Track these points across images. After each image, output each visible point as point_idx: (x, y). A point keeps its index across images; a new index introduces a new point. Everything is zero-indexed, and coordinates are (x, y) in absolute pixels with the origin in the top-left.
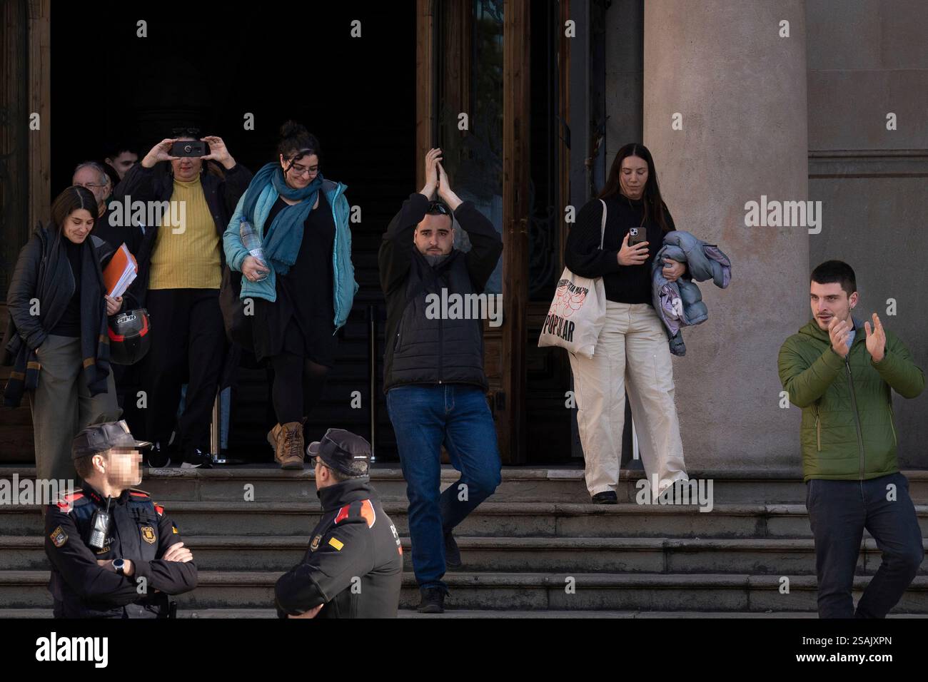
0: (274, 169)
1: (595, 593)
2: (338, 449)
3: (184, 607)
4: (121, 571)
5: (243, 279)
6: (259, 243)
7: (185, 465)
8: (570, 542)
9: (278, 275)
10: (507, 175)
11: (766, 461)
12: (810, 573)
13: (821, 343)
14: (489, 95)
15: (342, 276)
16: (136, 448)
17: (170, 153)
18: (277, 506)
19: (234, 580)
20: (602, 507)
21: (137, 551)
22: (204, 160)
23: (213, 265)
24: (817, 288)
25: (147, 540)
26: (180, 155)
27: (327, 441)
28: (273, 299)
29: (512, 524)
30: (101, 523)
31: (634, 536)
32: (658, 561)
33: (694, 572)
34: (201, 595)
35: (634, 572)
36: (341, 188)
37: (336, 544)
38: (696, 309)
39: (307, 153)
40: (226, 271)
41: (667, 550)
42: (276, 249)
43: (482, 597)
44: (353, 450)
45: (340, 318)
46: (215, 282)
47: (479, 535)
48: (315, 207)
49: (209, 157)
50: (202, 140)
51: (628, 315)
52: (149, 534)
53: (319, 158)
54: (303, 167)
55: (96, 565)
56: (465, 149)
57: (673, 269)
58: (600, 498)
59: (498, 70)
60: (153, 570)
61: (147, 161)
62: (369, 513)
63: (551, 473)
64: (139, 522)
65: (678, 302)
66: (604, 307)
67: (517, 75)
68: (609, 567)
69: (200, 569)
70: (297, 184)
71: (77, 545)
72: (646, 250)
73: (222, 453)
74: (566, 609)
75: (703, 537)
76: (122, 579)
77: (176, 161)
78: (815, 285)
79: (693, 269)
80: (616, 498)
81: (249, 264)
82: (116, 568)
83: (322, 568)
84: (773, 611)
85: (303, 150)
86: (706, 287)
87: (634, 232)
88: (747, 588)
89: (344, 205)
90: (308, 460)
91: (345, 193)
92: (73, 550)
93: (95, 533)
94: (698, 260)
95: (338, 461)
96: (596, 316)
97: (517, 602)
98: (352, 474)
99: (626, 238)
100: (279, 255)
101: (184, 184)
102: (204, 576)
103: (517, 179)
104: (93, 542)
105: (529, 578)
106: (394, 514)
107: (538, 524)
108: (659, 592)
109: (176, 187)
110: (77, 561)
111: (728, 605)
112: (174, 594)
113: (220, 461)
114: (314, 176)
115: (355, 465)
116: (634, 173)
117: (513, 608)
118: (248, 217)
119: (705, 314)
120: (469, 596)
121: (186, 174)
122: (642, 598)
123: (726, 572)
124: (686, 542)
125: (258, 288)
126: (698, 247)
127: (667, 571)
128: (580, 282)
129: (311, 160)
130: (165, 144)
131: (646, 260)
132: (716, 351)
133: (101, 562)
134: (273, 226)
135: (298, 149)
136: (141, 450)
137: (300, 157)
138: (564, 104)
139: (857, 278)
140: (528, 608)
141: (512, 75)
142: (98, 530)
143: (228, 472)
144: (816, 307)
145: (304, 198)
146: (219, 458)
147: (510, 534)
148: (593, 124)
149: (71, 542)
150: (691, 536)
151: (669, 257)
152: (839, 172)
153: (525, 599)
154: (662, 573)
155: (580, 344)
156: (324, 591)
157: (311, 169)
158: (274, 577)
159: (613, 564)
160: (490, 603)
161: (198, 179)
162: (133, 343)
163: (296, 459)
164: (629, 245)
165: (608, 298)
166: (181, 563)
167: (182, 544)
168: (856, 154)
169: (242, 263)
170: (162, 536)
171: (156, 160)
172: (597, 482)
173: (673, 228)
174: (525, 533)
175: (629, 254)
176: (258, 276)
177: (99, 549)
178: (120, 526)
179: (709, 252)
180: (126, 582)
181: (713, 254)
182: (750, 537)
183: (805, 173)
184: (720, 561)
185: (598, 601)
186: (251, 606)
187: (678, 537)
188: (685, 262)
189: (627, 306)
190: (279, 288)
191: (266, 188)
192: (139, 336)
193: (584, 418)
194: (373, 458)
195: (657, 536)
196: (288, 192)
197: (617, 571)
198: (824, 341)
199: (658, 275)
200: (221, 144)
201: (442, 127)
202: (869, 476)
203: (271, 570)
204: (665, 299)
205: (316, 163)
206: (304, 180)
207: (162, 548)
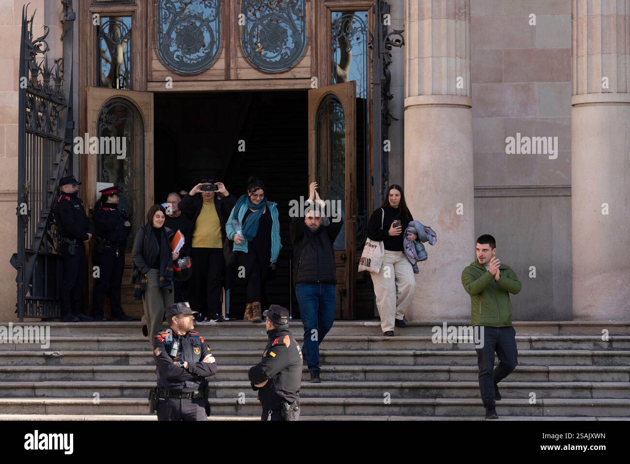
0: (246, 197)
1: (385, 374)
2: (275, 314)
3: (212, 381)
4: (183, 367)
5: (234, 244)
6: (241, 228)
7: (211, 321)
8: (374, 352)
9: (248, 242)
10: (347, 197)
11: (457, 318)
12: (475, 365)
13: (481, 270)
14: (339, 163)
15: (274, 242)
16: (191, 315)
17: (201, 190)
18: (250, 338)
19: (232, 369)
20: (388, 338)
21: (191, 358)
22: (215, 192)
23: (219, 238)
24: (479, 246)
25: (196, 353)
26: (206, 190)
27: (270, 310)
28: (247, 251)
29: (349, 345)
30: (176, 346)
31: (401, 350)
32: (411, 360)
33: (427, 365)
34: (219, 376)
35: (401, 365)
36: (275, 204)
37: (273, 354)
38: (422, 253)
39: (258, 189)
40: (226, 240)
41: (415, 356)
42: (247, 231)
43: (337, 376)
44: (281, 314)
45: (274, 258)
46: (220, 245)
47: (335, 349)
48: (264, 212)
49: (218, 191)
50: (215, 184)
51: (393, 256)
52: (197, 351)
53: (264, 190)
54: (257, 195)
55: (173, 364)
56: (329, 186)
57: (411, 237)
58: (387, 334)
59: (343, 153)
60: (197, 366)
61: (192, 193)
62: (287, 341)
63: (366, 323)
64: (193, 345)
65: (414, 250)
66: (384, 252)
67: (351, 155)
68: (391, 363)
69: (218, 365)
70: (255, 202)
71: (165, 356)
72: (401, 229)
73: (227, 316)
74: (373, 381)
75: (431, 350)
76: (183, 370)
77: (204, 193)
78: (478, 244)
79: (420, 237)
80: (393, 334)
81: (236, 237)
82: (181, 365)
83: (267, 365)
84: (460, 381)
85: (256, 188)
86: (426, 244)
87: (395, 222)
88: (449, 371)
89: (276, 211)
90: (263, 318)
91: (276, 207)
92: (163, 358)
93: (173, 350)
94: (422, 233)
95: (276, 319)
96: (380, 256)
97: (352, 378)
98: (281, 324)
99: (392, 224)
100: (248, 233)
101: (207, 203)
102: (219, 368)
103: (351, 199)
104: (172, 354)
105: (357, 368)
106: (298, 341)
107: (360, 345)
108: (412, 373)
109: (204, 204)
110: (164, 362)
111: (441, 379)
112: (207, 376)
113: (226, 319)
114: (262, 199)
115: (283, 321)
116: (394, 196)
117: (350, 380)
118: (236, 217)
119: (427, 255)
120: (331, 375)
121: (207, 198)
122: (405, 376)
123: (440, 365)
124: (423, 352)
125: (240, 247)
126: (422, 227)
127: (415, 365)
128: (373, 243)
129: (260, 191)
130: (199, 186)
131: (401, 234)
132: (435, 271)
133: (175, 363)
134: (246, 221)
135: (254, 188)
136: (194, 315)
137: (255, 191)
138: (371, 167)
139: (496, 241)
140: (357, 380)
141: (349, 155)
142: (174, 349)
143: (230, 323)
144: (479, 254)
145: (259, 209)
146: (226, 318)
147: (349, 349)
148: (383, 175)
149: (163, 354)
150: (425, 350)
151: (410, 232)
152: (487, 195)
153: (355, 376)
154: (413, 365)
155: (374, 268)
156: (268, 374)
157: (261, 195)
158: (248, 368)
159: (392, 362)
160: (340, 378)
161: (213, 201)
162: (185, 270)
163: (258, 318)
164: (394, 227)
165: (385, 249)
166: (210, 363)
167: (211, 355)
168: (494, 187)
169: (233, 237)
170: (203, 351)
171: (195, 192)
172: (386, 326)
173: (412, 220)
174: (355, 349)
175: (393, 231)
176: (240, 242)
177: (175, 357)
178: (184, 347)
179: (427, 230)
180: (185, 372)
181: (428, 230)
182: (450, 350)
183: (473, 196)
184: (438, 360)
185: (386, 377)
186: (240, 380)
187: (420, 350)
188: (417, 234)
189: (394, 252)
190: (249, 247)
191: (243, 205)
192: (187, 268)
193: (378, 300)
194: (291, 317)
195: (411, 350)
196: (253, 206)
197: (394, 365)
198: (483, 270)
199: (405, 239)
200: (223, 185)
201: (319, 178)
202: (501, 326)
203: (248, 365)
204: (408, 249)
205: (262, 193)
206: (258, 200)
207: (202, 357)
